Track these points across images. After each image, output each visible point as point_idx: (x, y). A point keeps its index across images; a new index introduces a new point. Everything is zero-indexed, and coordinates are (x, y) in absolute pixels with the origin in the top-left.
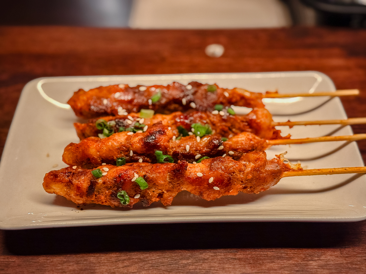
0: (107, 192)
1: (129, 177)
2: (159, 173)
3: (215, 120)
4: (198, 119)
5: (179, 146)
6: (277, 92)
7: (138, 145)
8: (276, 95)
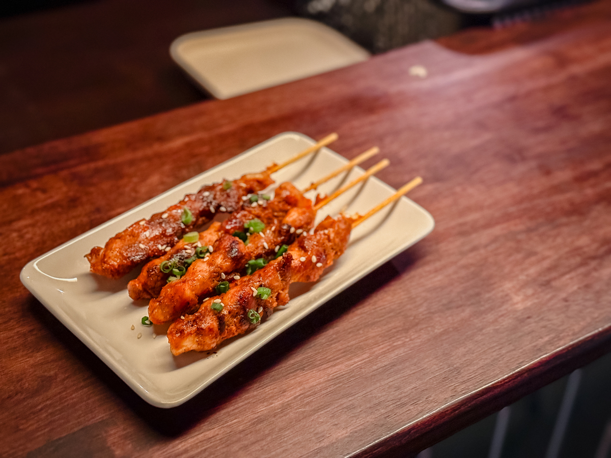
0: (235, 320)
1: (249, 294)
2: (270, 276)
3: (257, 211)
4: (243, 218)
5: (257, 248)
6: (275, 165)
7: (227, 263)
8: (276, 168)
